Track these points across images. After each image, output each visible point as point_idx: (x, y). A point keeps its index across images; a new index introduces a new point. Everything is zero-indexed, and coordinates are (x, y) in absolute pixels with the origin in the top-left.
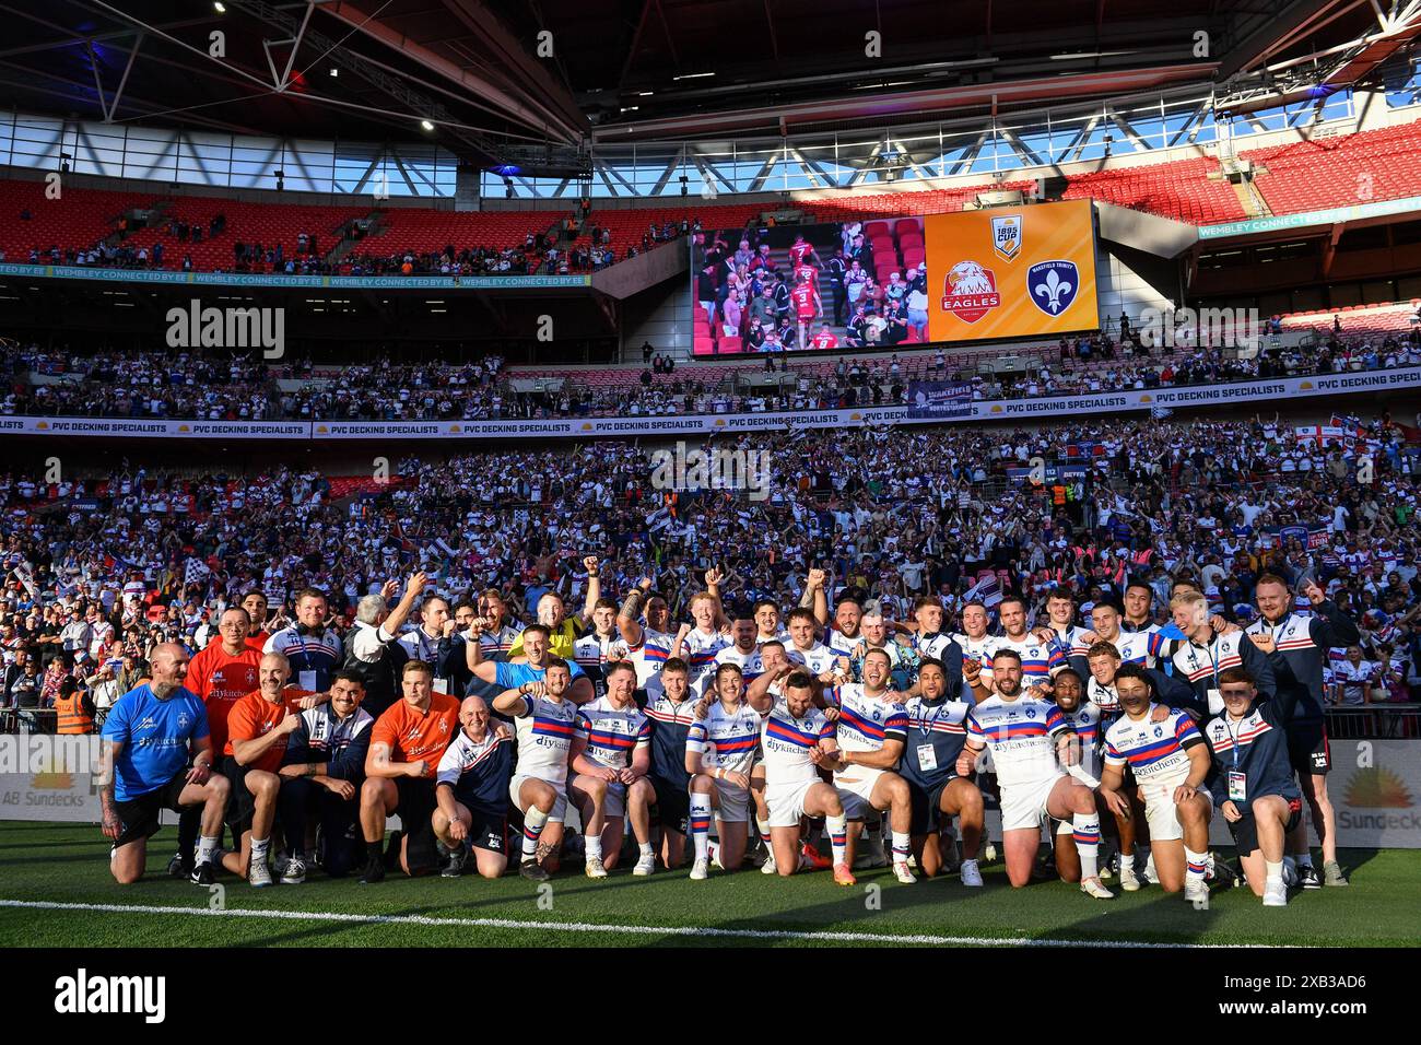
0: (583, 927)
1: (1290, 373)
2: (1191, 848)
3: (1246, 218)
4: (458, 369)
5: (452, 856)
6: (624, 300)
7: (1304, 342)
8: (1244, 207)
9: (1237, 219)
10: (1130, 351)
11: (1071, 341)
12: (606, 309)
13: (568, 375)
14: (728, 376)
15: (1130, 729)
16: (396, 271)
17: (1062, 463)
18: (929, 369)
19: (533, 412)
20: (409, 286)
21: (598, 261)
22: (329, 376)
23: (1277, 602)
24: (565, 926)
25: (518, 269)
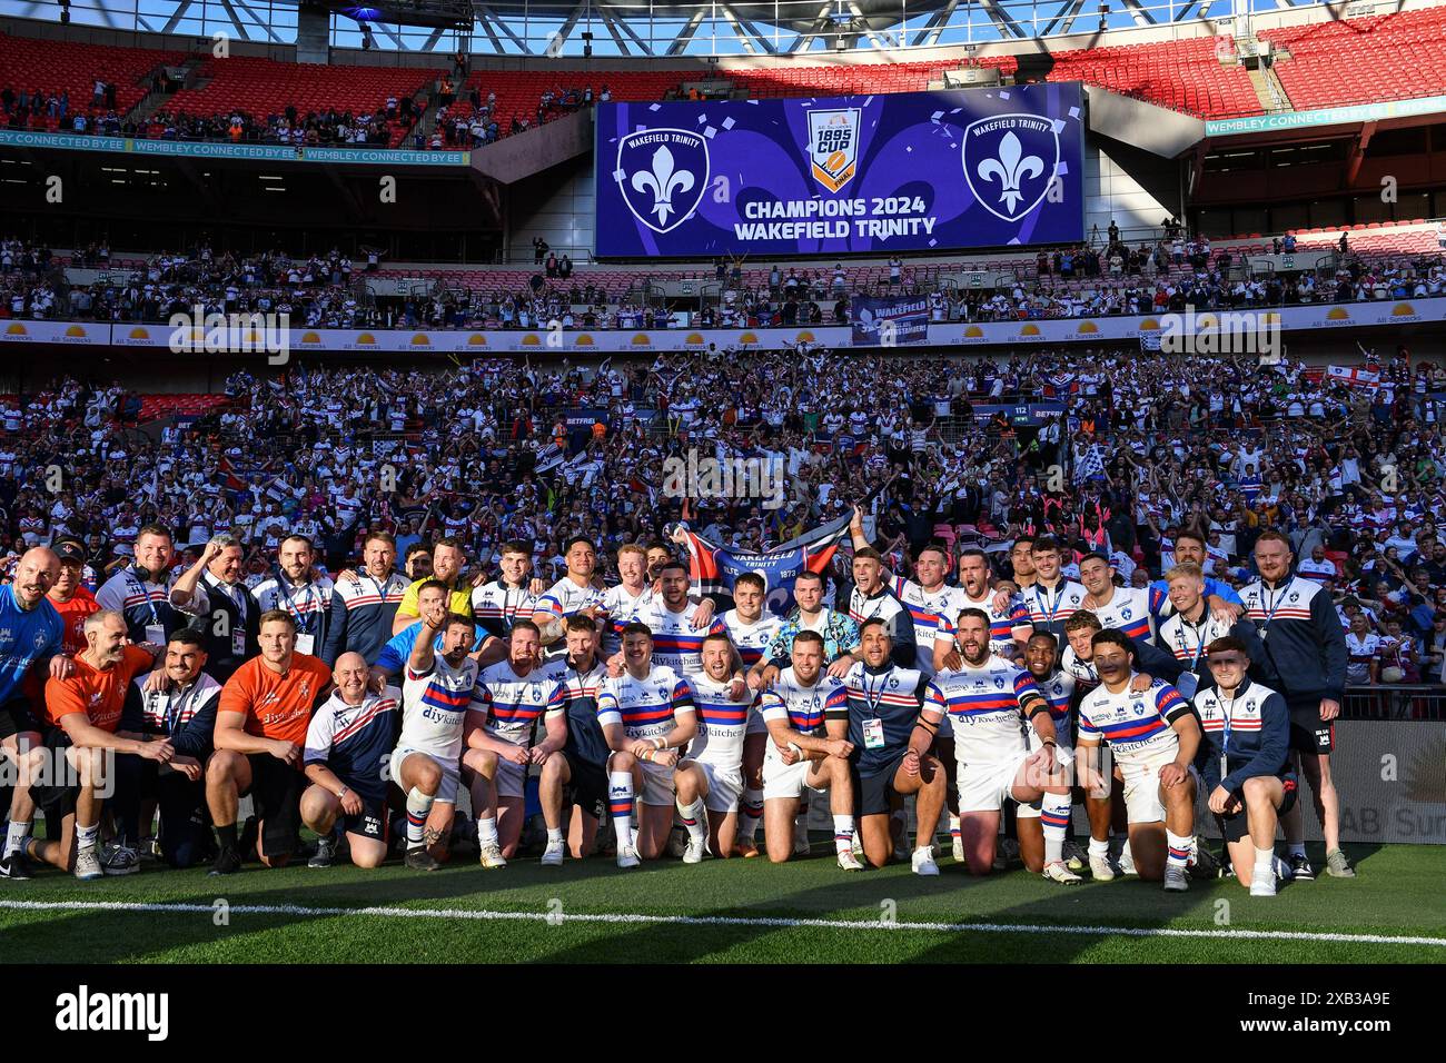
0: (490, 915)
1: (1303, 300)
2: (1174, 831)
3: (1262, 112)
4: (302, 263)
5: (321, 843)
6: (511, 185)
7: (1321, 264)
8: (1261, 99)
9: (1251, 113)
10: (1119, 268)
11: (1051, 255)
12: (488, 196)
13: (440, 277)
14: (638, 283)
15: (1107, 702)
16: (222, 136)
17: (1035, 400)
18: (880, 283)
19: (395, 321)
20: (237, 155)
21: (482, 133)
22: (133, 267)
23: (1278, 560)
24: (468, 914)
25: (378, 141)
